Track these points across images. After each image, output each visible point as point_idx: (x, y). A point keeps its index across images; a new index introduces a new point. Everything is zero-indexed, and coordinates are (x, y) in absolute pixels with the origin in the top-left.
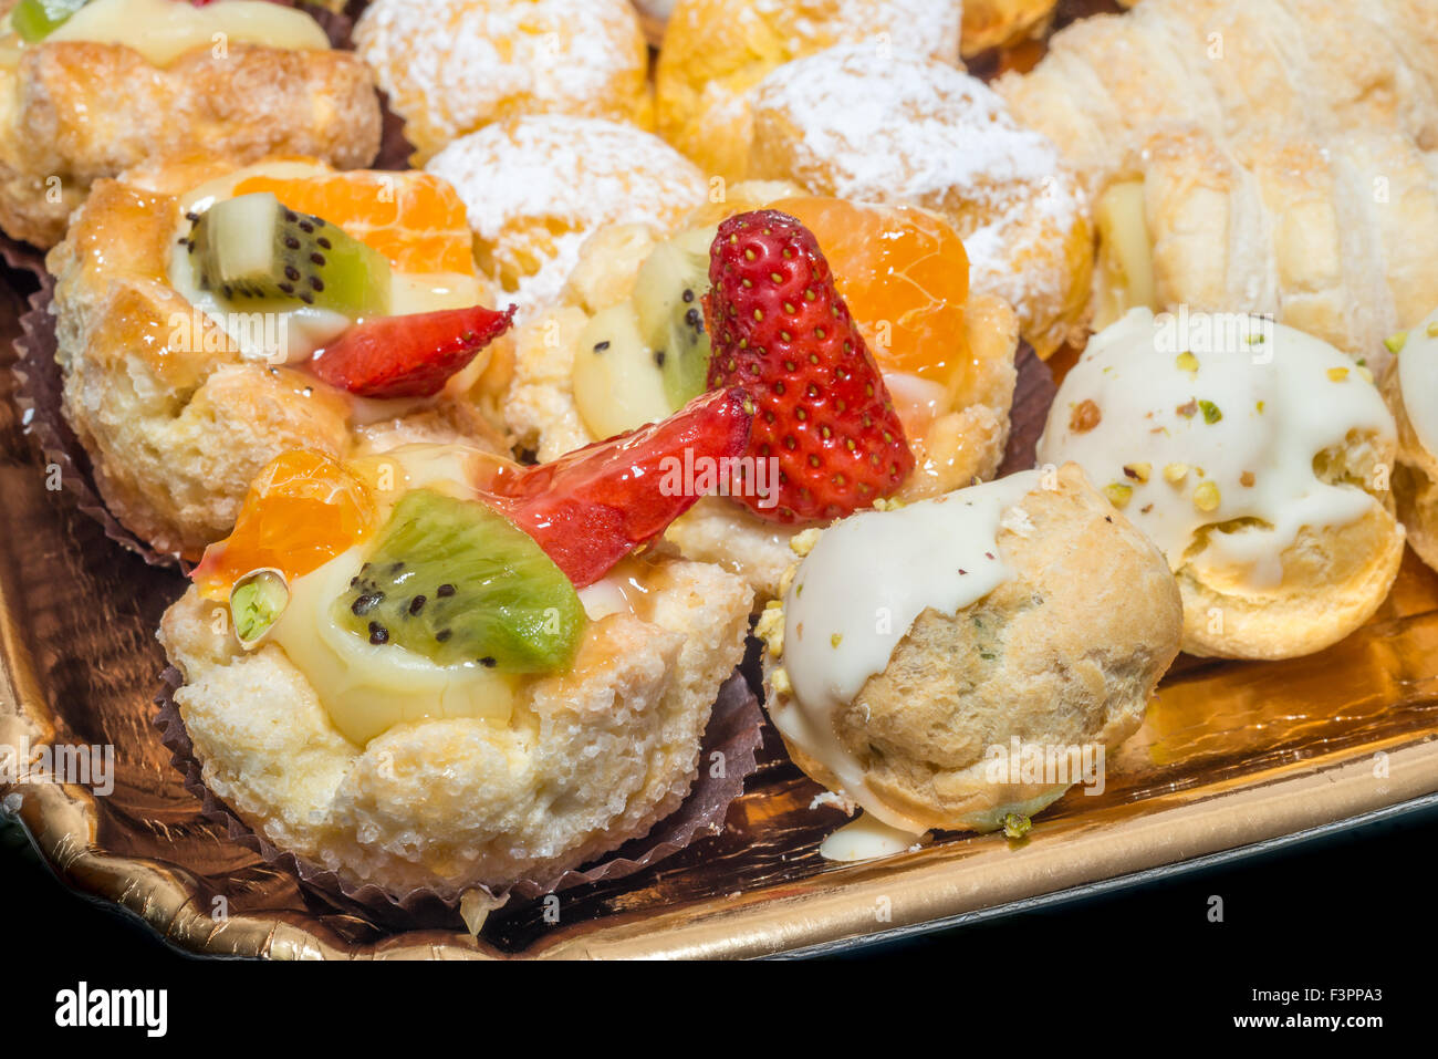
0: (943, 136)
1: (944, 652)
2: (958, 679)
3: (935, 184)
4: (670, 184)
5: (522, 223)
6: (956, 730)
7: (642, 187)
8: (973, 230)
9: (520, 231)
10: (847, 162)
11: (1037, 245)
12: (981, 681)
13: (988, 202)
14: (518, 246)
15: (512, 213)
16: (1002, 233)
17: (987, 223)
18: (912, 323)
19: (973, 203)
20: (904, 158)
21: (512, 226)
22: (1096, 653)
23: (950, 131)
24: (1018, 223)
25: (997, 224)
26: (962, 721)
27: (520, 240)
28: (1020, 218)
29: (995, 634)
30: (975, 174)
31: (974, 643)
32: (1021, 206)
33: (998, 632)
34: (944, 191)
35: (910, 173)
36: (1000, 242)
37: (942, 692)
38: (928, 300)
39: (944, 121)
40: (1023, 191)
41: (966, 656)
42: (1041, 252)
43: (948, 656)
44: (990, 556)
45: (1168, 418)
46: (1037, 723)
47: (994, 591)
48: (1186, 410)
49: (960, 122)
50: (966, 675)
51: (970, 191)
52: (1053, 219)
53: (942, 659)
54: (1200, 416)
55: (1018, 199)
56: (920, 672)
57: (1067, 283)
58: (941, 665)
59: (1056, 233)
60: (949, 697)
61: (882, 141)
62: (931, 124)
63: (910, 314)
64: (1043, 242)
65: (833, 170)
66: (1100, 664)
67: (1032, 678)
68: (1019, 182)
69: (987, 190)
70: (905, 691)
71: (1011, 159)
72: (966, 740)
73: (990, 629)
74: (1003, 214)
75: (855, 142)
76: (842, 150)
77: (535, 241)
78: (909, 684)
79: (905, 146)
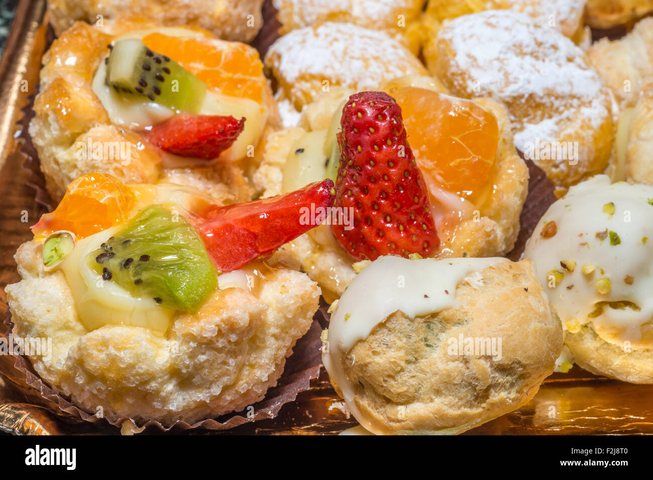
0: (534, 66)
1: (403, 337)
2: (407, 354)
3: (521, 91)
4: (391, 68)
5: (307, 77)
6: (400, 381)
7: (374, 67)
8: (542, 119)
9: (307, 81)
10: (474, 73)
11: (576, 133)
12: (422, 358)
13: (552, 105)
14: (304, 89)
15: (303, 71)
16: (557, 123)
17: (550, 117)
18: (459, 166)
19: (544, 105)
20: (506, 75)
21: (302, 77)
22: (488, 358)
23: (539, 64)
24: (568, 119)
25: (556, 118)
26: (405, 377)
27: (306, 86)
28: (571, 116)
29: (437, 335)
30: (547, 89)
31: (422, 336)
32: (573, 110)
33: (440, 334)
34: (527, 96)
35: (508, 84)
36: (556, 128)
37: (395, 358)
38: (471, 155)
39: (537, 58)
40: (575, 102)
41: (415, 342)
42: (578, 137)
43: (405, 340)
44: (447, 292)
45: (591, 238)
46: (446, 388)
47: (441, 311)
48: (601, 236)
49: (547, 60)
50: (413, 353)
51: (542, 98)
52: (590, 120)
53: (401, 340)
54: (608, 240)
55: (571, 106)
56: (387, 345)
57: (592, 157)
58: (399, 343)
59: (590, 128)
60: (398, 361)
61: (496, 64)
62: (528, 59)
63: (458, 160)
64: (581, 132)
65: (467, 76)
66: (489, 364)
67: (449, 363)
68: (573, 97)
69: (553, 99)
70: (375, 353)
71: (571, 83)
72: (405, 389)
73: (436, 331)
74: (561, 113)
75: (481, 62)
76: (473, 66)
77: (313, 88)
78: (378, 349)
79: (509, 69)
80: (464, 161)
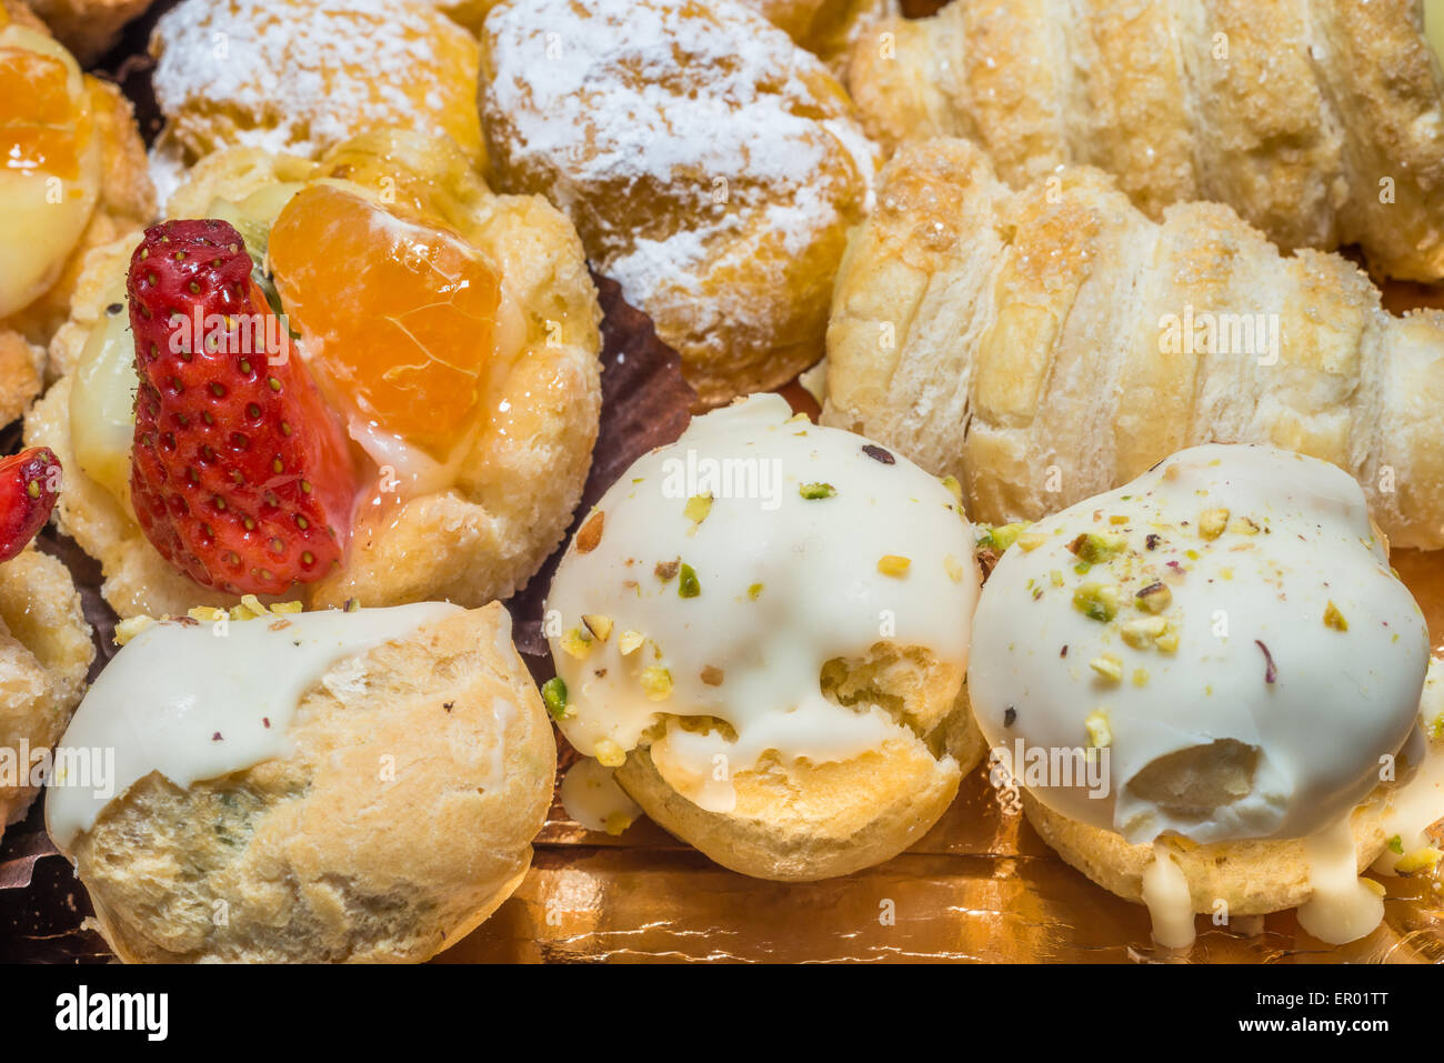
0: (660, 110)
1: (169, 826)
2: (178, 859)
3: (621, 171)
5: (204, 107)
6: (166, 915)
8: (672, 233)
9: (204, 115)
10: (524, 122)
11: (746, 265)
12: (213, 868)
13: (695, 201)
14: (199, 130)
15: (195, 93)
16: (705, 242)
17: (691, 227)
18: (403, 379)
19: (676, 200)
20: (591, 131)
21: (193, 106)
22: (335, 879)
23: (678, 107)
24: (734, 231)
25: (703, 231)
26: (180, 907)
27: (203, 124)
28: (740, 225)
29: (246, 815)
30: (682, 167)
31: (211, 822)
32: (746, 212)
33: (251, 814)
34: (634, 180)
35: (590, 153)
36: (702, 252)
37: (150, 873)
39: (676, 90)
40: (754, 194)
41: (194, 837)
42: (750, 273)
43: (171, 833)
44: (266, 722)
45: (646, 574)
46: (261, 936)
47: (253, 767)
48: (665, 573)
49: (702, 93)
50: (192, 858)
51: (668, 187)
52: (782, 235)
53: (164, 833)
54: (676, 583)
55: (743, 202)
56: (135, 842)
58: (159, 841)
59: (780, 253)
60: (157, 880)
61: (573, 104)
62: (654, 92)
63: (400, 369)
64: (756, 262)
65: (509, 128)
66: (341, 891)
67: (263, 883)
68: (749, 183)
69: (695, 188)
70: (111, 859)
71: (745, 152)
72: (180, 931)
73: (241, 810)
74: (718, 218)
75: (540, 99)
76: (523, 106)
77: (218, 130)
78: (117, 852)
79: (600, 117)
80: (412, 370)
